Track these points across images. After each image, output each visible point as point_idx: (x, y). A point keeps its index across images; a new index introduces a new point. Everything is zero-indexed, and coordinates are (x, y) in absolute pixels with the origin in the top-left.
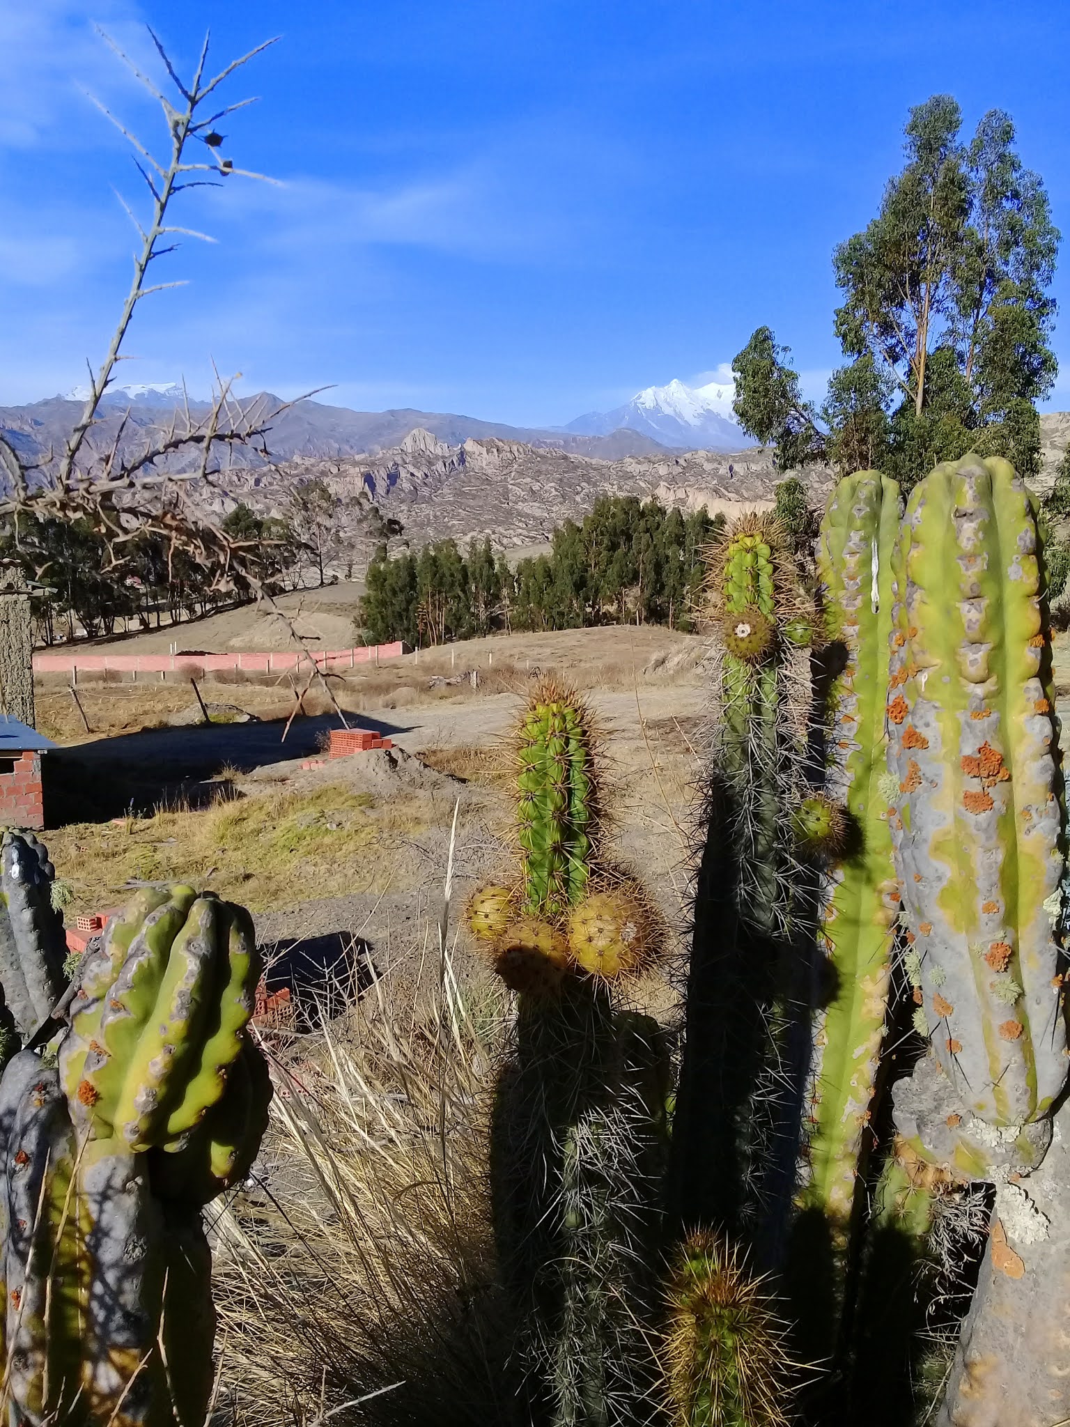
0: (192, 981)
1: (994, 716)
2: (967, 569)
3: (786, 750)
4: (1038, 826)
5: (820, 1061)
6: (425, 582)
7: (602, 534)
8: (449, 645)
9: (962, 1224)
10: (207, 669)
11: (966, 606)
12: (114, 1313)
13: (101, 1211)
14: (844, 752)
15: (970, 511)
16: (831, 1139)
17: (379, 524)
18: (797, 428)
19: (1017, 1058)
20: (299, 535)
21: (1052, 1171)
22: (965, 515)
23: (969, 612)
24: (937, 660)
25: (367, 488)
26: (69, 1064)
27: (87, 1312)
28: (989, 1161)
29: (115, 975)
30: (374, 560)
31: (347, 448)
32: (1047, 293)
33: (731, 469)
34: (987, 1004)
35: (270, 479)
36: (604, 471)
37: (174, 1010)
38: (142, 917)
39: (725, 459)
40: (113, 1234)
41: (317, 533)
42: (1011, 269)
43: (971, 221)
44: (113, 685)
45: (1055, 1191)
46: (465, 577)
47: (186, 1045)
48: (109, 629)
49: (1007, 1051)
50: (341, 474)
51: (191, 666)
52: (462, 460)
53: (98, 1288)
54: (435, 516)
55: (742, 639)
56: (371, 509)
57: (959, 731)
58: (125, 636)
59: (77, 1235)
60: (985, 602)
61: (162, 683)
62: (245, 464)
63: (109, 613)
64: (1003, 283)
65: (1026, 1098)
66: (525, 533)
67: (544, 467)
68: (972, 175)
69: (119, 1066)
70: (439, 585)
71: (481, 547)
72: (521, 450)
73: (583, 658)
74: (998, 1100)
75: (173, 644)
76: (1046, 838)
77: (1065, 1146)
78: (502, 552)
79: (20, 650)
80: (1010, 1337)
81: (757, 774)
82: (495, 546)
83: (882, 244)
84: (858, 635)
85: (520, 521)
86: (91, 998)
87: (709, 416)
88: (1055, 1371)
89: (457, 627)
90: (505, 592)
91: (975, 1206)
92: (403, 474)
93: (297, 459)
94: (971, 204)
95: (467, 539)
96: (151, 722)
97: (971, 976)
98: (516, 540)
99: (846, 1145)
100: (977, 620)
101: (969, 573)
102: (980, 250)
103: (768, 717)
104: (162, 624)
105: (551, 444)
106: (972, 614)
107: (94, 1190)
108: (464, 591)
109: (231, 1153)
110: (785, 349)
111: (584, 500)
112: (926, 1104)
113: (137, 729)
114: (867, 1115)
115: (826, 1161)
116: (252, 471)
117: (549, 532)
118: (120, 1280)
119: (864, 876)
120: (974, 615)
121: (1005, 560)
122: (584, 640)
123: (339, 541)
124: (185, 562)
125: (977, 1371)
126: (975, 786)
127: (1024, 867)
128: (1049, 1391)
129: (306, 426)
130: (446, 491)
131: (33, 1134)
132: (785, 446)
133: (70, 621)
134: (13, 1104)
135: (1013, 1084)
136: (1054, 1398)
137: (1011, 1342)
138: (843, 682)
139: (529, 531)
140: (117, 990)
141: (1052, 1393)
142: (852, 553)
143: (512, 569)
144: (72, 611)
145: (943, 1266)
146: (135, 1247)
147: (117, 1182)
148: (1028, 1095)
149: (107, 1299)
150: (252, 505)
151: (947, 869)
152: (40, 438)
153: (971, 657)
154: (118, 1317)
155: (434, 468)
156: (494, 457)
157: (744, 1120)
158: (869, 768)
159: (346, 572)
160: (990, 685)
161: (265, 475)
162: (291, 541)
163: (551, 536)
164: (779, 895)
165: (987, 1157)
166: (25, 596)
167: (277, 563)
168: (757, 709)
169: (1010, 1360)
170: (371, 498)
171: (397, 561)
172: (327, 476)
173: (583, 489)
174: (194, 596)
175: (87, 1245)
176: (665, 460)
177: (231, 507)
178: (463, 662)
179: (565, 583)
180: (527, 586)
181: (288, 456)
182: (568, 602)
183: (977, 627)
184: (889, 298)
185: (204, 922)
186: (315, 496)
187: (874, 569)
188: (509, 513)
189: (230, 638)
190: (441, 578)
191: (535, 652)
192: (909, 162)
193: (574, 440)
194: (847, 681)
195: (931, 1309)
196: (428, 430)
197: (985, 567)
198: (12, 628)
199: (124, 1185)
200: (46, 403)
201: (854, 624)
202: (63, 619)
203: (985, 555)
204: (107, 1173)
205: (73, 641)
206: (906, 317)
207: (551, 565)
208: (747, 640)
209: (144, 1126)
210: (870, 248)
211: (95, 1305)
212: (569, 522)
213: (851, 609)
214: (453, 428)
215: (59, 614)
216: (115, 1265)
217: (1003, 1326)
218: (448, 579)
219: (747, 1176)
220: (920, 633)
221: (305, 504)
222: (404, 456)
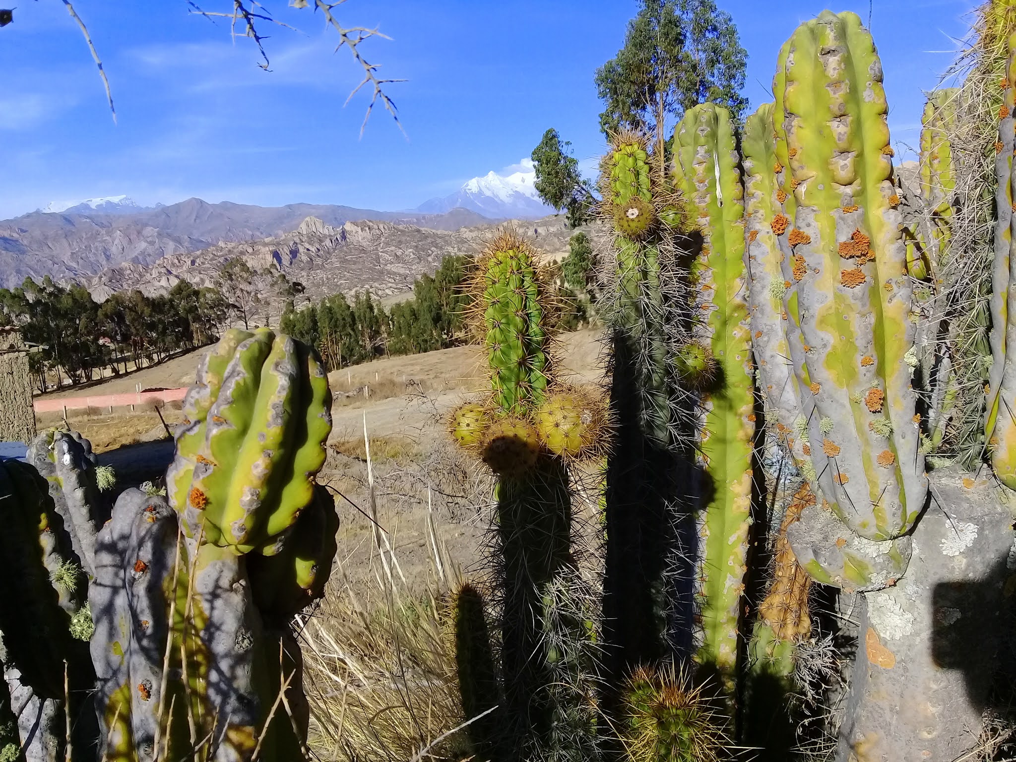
0: (284, 394)
1: (860, 211)
2: (835, 93)
3: (668, 306)
4: (898, 295)
5: (705, 549)
6: (324, 326)
7: (450, 282)
8: (346, 369)
9: (817, 662)
10: (165, 401)
11: (835, 123)
12: (230, 697)
13: (212, 608)
14: (705, 312)
15: (833, 48)
16: (717, 609)
17: (286, 286)
18: (580, 198)
19: (892, 481)
20: (227, 298)
21: (913, 578)
22: (829, 52)
23: (838, 127)
24: (812, 172)
25: (275, 262)
26: (176, 482)
27: (205, 699)
28: (871, 569)
29: (213, 399)
30: (285, 313)
31: (258, 234)
32: (742, 94)
33: (536, 231)
34: (867, 442)
35: (202, 260)
36: (447, 238)
37: (270, 418)
38: (232, 351)
39: (531, 225)
40: (224, 628)
41: (241, 295)
42: (716, 81)
43: (686, 48)
44: (95, 418)
45: (917, 592)
46: (354, 319)
47: (281, 451)
48: (89, 377)
49: (883, 476)
50: (255, 253)
51: (154, 399)
52: (344, 237)
53: (214, 676)
54: (327, 279)
55: (633, 220)
56: (280, 276)
57: (835, 226)
58: (101, 381)
59: (193, 632)
60: (849, 119)
61: (132, 413)
62: (182, 250)
63: (87, 366)
64: (712, 89)
65: (899, 513)
66: (394, 286)
67: (403, 239)
68: (684, 16)
69: (224, 474)
70: (334, 327)
71: (363, 298)
72: (386, 227)
73: (443, 370)
74: (877, 517)
75: (138, 385)
76: (904, 304)
77: (923, 557)
78: (378, 300)
79: (23, 393)
80: (888, 715)
81: (649, 325)
82: (373, 297)
83: (628, 66)
84: (710, 224)
85: (390, 277)
86: (192, 422)
87: (518, 195)
88: (925, 735)
89: (350, 356)
90: (383, 328)
91: (826, 647)
92: (301, 250)
93: (221, 244)
94: (685, 36)
95: (353, 292)
96: (127, 441)
97: (852, 422)
98: (388, 292)
99: (728, 612)
100: (845, 133)
101: (837, 96)
102: (694, 67)
103: (653, 281)
104: (129, 370)
105: (407, 222)
106: (839, 129)
107: (206, 591)
108: (353, 330)
109: (313, 567)
110: (568, 143)
111: (434, 260)
112: (817, 537)
113: (117, 446)
114: (742, 587)
115: (715, 627)
116: (188, 255)
117: (411, 284)
118: (232, 668)
119: (728, 405)
120: (842, 129)
121: (861, 87)
122: (444, 358)
123: (258, 300)
124: (143, 324)
125: (862, 749)
126: (850, 265)
127: (889, 329)
128: (922, 753)
129: (227, 220)
130: (334, 260)
131: (149, 546)
132: (573, 211)
133: (60, 374)
134: (126, 531)
135: (888, 502)
136: (925, 757)
137: (888, 720)
138: (701, 261)
139: (397, 284)
140: (218, 407)
141: (924, 754)
142: (700, 163)
143: (387, 312)
144: (59, 367)
145: (806, 696)
146: (244, 639)
147: (225, 583)
148: (901, 509)
149: (223, 686)
150: (191, 280)
151: (830, 337)
152: (25, 242)
153: (842, 163)
154: (233, 702)
155: (324, 244)
156: (367, 234)
157: (658, 592)
158: (725, 323)
159: (265, 322)
160: (855, 187)
161: (198, 257)
162: (220, 304)
163: (413, 287)
164: (672, 416)
165: (870, 567)
166: (24, 353)
167: (213, 320)
168: (645, 274)
169: (888, 734)
170: (279, 268)
171: (302, 312)
172: (245, 255)
173: (433, 252)
174: (151, 348)
175: (202, 639)
176: (490, 228)
177: (175, 282)
178: (357, 381)
179: (426, 319)
180: (399, 322)
181: (215, 243)
182: (429, 332)
183: (845, 137)
184: (636, 104)
185: (288, 348)
186: (237, 269)
187: (717, 174)
188: (381, 272)
189: (181, 377)
190: (336, 322)
191: (409, 370)
192: (641, 10)
193: (424, 218)
194: (704, 260)
195: (799, 731)
196: (317, 217)
197: (848, 91)
198: (16, 377)
199: (231, 586)
200: (29, 216)
201: (706, 216)
202: (53, 373)
203: (847, 81)
204: (214, 576)
205: (61, 388)
206: (648, 116)
207: (415, 307)
208: (636, 220)
209: (249, 525)
210: (620, 70)
211: (212, 692)
212: (425, 276)
213: (703, 205)
214: (335, 215)
215: (50, 369)
216: (227, 655)
217: (882, 709)
218: (341, 323)
219: (664, 634)
220: (799, 152)
221: (230, 275)
222: (301, 237)
